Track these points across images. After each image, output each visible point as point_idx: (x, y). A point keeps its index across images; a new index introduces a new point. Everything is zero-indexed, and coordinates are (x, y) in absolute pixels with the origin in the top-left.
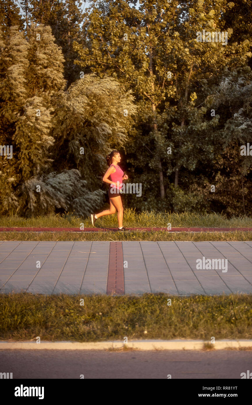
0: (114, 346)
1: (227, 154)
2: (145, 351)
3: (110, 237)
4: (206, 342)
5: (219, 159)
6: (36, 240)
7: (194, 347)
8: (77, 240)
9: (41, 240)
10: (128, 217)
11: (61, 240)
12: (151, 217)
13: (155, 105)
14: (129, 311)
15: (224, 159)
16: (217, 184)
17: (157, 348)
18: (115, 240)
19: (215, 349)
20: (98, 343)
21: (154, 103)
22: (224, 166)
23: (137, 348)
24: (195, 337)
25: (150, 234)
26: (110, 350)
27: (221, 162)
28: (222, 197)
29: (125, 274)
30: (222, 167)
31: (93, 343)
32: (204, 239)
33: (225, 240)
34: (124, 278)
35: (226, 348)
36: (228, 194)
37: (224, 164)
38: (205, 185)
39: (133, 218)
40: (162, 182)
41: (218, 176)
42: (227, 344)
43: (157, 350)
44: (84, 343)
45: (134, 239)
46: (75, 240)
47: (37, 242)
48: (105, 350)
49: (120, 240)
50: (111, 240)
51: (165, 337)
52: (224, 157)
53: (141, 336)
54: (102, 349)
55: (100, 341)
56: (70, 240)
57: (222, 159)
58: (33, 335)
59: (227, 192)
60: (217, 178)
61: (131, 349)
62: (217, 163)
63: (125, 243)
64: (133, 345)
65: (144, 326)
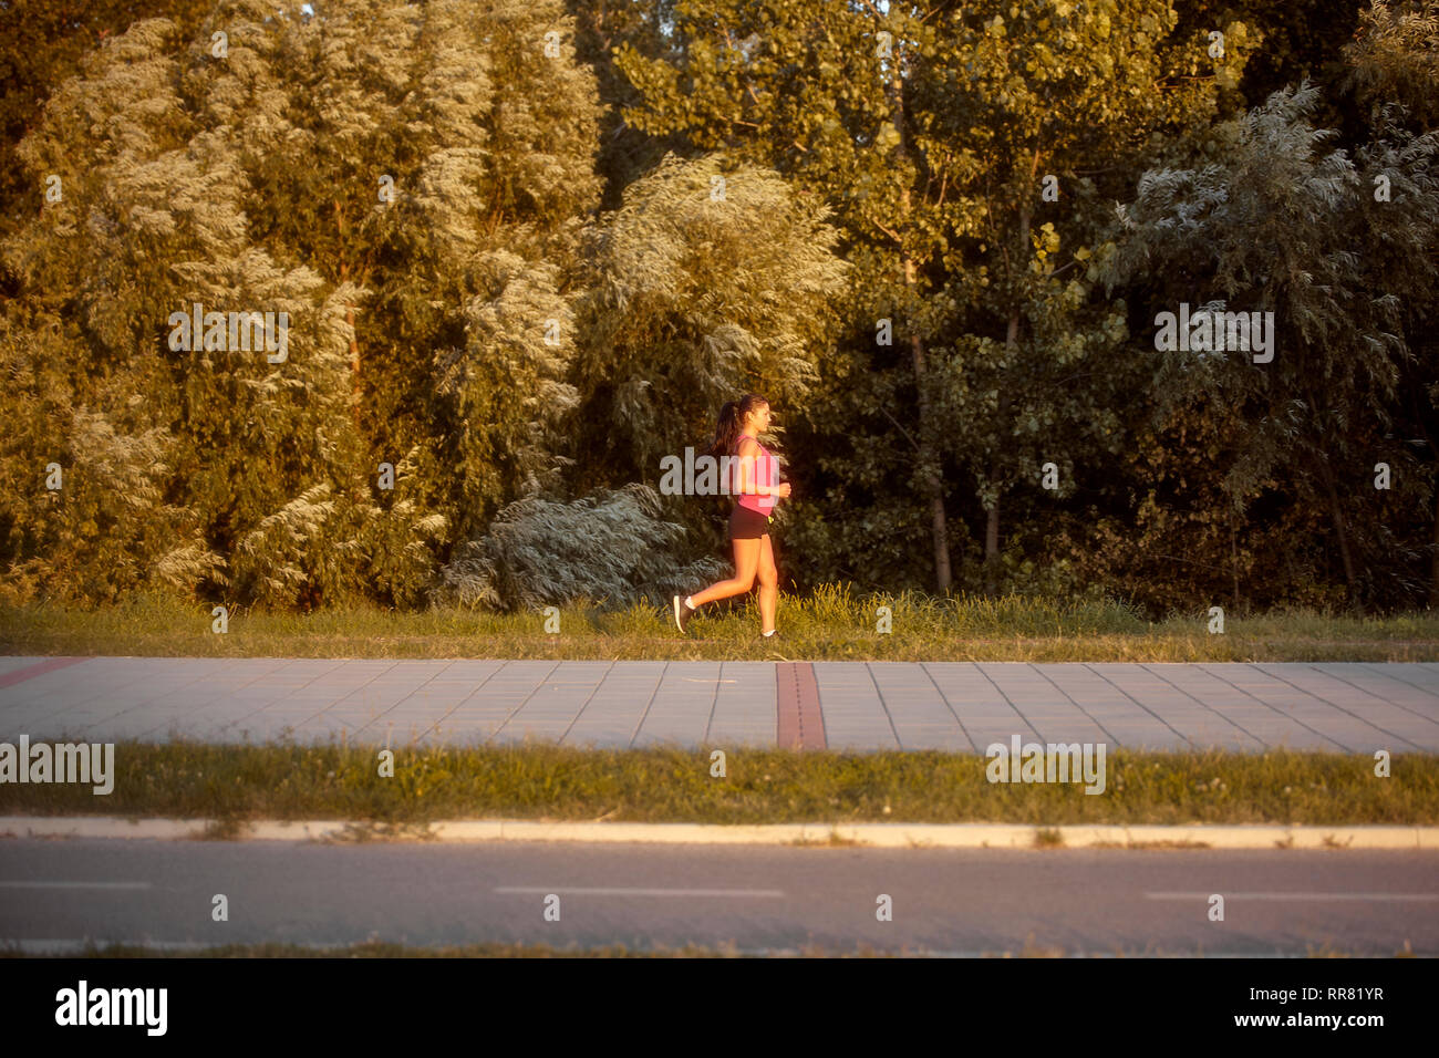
0: (807, 836)
1: (1176, 430)
2: (886, 850)
3: (775, 649)
4: (1043, 829)
5: (1150, 447)
6: (550, 658)
7: (1013, 840)
8: (676, 658)
9: (565, 657)
10: (827, 608)
11: (625, 658)
12: (901, 610)
13: (916, 263)
14: (841, 778)
15: (1166, 448)
16: (1141, 536)
17: (916, 841)
18: (790, 657)
19: (1065, 847)
20: (764, 828)
21: (908, 257)
22: (1167, 474)
23: (864, 842)
24: (1016, 819)
25: (899, 644)
26: (797, 843)
27: (1158, 456)
28: (1161, 585)
29: (826, 719)
30: (1161, 476)
31: (753, 828)
32: (1067, 655)
33: (1133, 658)
34: (824, 727)
35: (1094, 844)
36: (1181, 575)
37: (1168, 465)
38: (1099, 536)
39: (844, 613)
40: (944, 532)
41: (1148, 507)
42: (1097, 834)
43: (915, 846)
44: (730, 828)
45: (850, 657)
46: (667, 658)
47: (554, 663)
48: (784, 844)
49: (805, 658)
50: (777, 659)
51: (938, 819)
52: (1167, 440)
53: (875, 815)
54: (776, 841)
55: (770, 823)
56: (652, 658)
57: (1160, 449)
58: (602, 809)
59: (1179, 565)
60: (1142, 513)
61: (851, 843)
62: (1142, 462)
63: (820, 665)
64: (855, 833)
65: (882, 796)
